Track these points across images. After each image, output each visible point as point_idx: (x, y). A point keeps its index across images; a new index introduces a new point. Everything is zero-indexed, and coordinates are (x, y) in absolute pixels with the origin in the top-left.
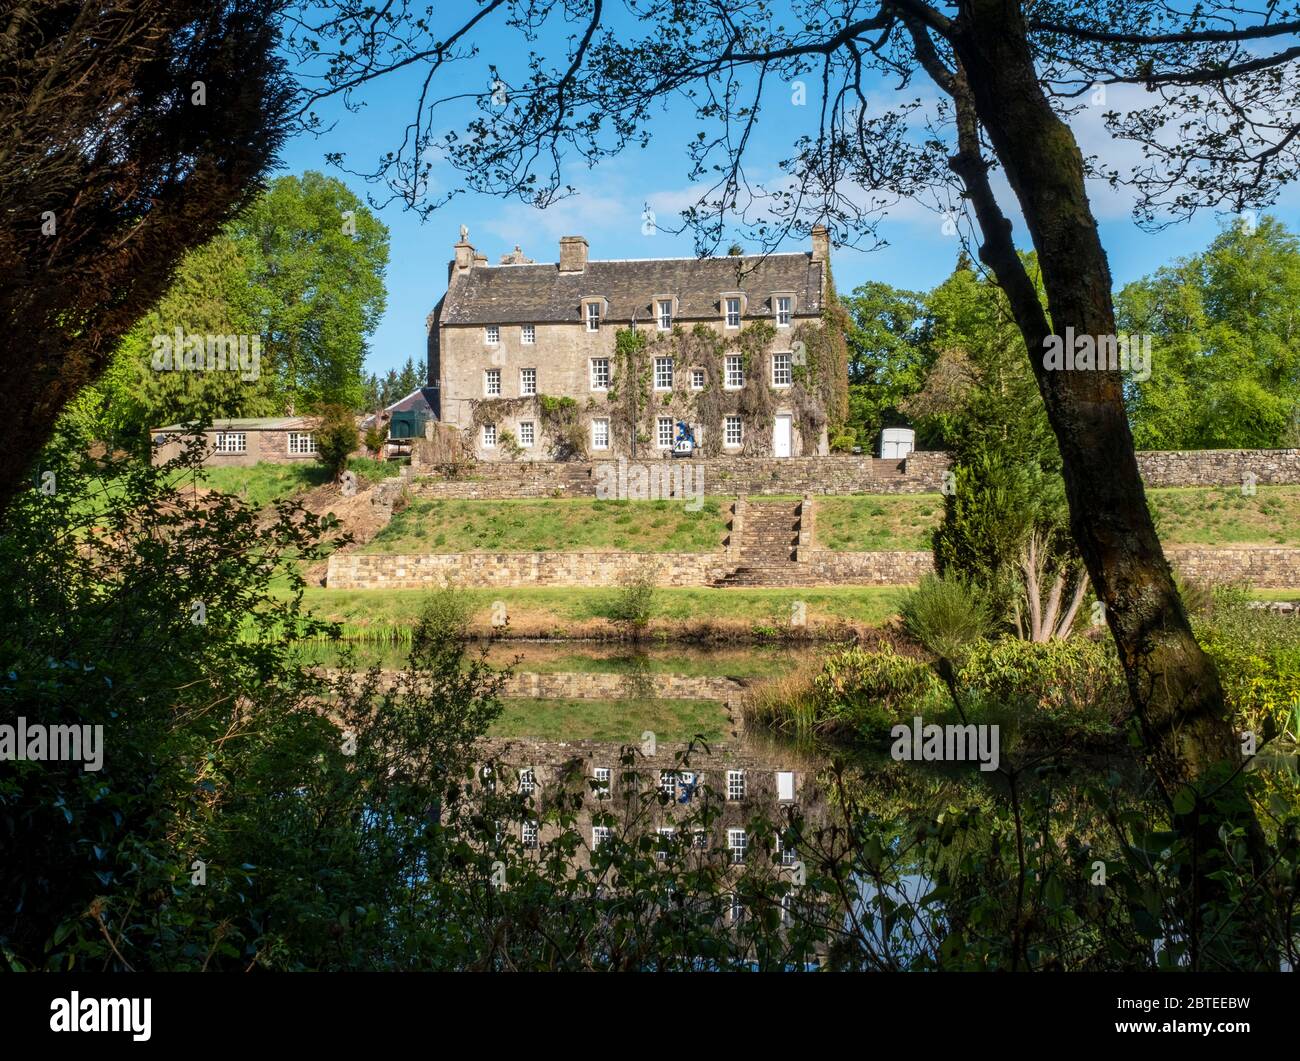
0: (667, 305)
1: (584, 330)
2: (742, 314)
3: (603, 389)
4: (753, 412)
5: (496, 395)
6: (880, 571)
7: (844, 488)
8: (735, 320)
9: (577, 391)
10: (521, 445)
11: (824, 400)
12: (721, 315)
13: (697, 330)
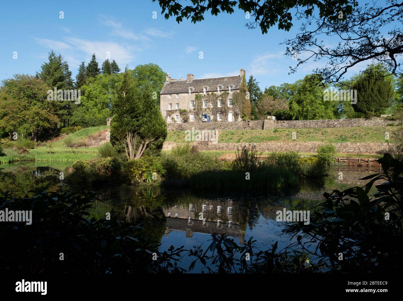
0: (206, 88)
1: (189, 94)
2: (222, 90)
3: (193, 107)
4: (224, 112)
5: (171, 109)
6: (226, 147)
7: (233, 129)
8: (221, 91)
9: (187, 108)
10: (176, 120)
11: (239, 109)
12: (217, 90)
13: (212, 94)
